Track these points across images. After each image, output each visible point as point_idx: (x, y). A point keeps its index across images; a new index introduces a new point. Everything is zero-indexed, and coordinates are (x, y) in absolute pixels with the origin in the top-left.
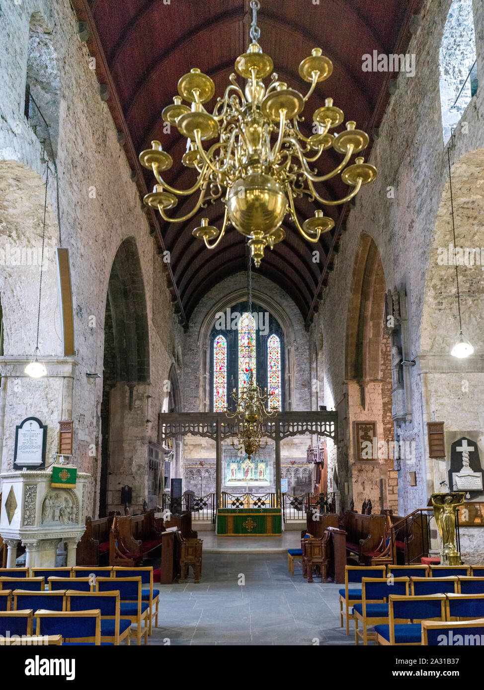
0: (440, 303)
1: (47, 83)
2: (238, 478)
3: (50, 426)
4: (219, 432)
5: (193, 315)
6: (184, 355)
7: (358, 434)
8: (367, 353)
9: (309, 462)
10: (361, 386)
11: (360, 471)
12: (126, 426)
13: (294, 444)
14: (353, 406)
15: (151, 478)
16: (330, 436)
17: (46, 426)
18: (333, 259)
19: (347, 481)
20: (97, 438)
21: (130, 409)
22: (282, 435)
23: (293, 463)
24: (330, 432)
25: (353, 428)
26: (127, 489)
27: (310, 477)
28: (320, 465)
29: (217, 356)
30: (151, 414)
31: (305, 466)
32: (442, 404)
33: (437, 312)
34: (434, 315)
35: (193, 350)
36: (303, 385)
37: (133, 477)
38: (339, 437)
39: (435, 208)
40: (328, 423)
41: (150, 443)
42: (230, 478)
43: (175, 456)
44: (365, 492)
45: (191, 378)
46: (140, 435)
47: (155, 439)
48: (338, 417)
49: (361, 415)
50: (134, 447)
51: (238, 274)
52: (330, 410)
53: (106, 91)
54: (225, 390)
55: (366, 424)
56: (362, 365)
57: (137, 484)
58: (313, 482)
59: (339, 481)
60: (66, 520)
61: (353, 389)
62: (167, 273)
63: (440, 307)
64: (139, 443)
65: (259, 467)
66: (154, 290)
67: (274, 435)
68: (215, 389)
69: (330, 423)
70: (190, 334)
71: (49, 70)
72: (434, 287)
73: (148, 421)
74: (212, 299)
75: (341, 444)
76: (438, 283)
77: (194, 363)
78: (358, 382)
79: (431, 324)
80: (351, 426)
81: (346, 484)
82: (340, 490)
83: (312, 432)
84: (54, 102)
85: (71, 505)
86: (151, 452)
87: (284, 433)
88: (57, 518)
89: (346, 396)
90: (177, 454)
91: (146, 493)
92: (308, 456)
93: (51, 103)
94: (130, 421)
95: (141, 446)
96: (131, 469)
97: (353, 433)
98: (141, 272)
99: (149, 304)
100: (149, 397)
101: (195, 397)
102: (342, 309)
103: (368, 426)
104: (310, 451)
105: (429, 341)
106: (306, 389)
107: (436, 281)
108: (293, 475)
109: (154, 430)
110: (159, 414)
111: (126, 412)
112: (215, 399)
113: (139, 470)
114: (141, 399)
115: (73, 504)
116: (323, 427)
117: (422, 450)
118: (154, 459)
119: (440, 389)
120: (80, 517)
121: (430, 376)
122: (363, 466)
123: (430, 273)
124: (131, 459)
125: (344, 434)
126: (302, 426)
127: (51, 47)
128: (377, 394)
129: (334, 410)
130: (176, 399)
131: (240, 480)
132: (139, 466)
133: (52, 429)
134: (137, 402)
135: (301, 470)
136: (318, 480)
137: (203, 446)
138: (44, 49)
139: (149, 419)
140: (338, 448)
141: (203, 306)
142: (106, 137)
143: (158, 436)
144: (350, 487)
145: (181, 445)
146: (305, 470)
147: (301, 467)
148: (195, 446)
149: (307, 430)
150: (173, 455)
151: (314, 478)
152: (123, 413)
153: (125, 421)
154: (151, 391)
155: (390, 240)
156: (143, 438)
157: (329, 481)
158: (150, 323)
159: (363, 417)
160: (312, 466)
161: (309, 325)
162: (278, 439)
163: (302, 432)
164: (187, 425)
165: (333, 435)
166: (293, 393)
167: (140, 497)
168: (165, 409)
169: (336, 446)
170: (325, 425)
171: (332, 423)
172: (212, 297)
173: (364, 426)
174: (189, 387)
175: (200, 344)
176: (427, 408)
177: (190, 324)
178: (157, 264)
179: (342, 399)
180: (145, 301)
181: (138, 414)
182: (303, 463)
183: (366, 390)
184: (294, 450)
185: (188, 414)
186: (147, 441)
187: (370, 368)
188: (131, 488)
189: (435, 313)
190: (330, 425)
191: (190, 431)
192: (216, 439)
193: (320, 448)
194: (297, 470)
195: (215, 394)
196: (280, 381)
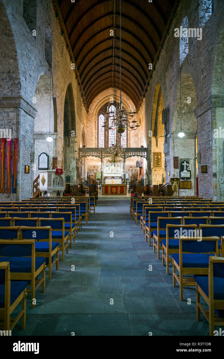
0: (179, 116)
1: (48, 40)
2: (109, 173)
3: (50, 155)
4: (102, 156)
5: (90, 106)
6: (87, 123)
7: (155, 157)
8: (159, 126)
9: (137, 167)
10: (156, 139)
11: (155, 171)
12: (67, 153)
13: (131, 159)
14: (153, 146)
15: (77, 172)
16: (145, 157)
17: (48, 156)
18: (147, 88)
19: (150, 174)
20: (62, 159)
21: (69, 147)
22: (126, 157)
23: (131, 167)
24: (145, 156)
25: (153, 155)
26: (68, 176)
27: (137, 173)
28: (141, 168)
29: (100, 123)
30: (77, 149)
31: (135, 168)
32: (178, 149)
33: (178, 118)
34: (177, 120)
35: (90, 121)
36: (135, 136)
37: (71, 172)
38: (148, 158)
39: (177, 85)
40: (144, 152)
41: (77, 159)
42: (106, 173)
43: (84, 164)
44: (157, 178)
45: (90, 132)
46: (73, 157)
47: (78, 158)
48: (147, 150)
49: (156, 150)
50: (71, 161)
51: (109, 89)
52: (145, 147)
53: (63, 34)
54: (104, 137)
55: (158, 153)
56: (157, 131)
57: (72, 175)
58: (138, 175)
59: (148, 174)
60: (60, 185)
61: (153, 140)
62: (81, 92)
63: (179, 117)
64: (72, 159)
65: (117, 169)
66: (77, 100)
67: (123, 157)
68: (99, 137)
69: (145, 152)
70: (89, 114)
71: (48, 35)
72: (177, 110)
73: (76, 151)
74: (98, 99)
75: (149, 161)
76: (178, 109)
77: (91, 126)
78: (155, 138)
79: (176, 123)
80: (152, 154)
81: (150, 175)
82: (148, 178)
83: (138, 156)
84: (50, 47)
85: (61, 181)
86: (77, 163)
87: (127, 156)
88: (57, 185)
89: (150, 142)
90: (84, 163)
91: (76, 178)
92: (137, 165)
93: (49, 47)
94: (69, 151)
95: (73, 161)
96: (70, 169)
97: (153, 157)
98: (73, 95)
99: (76, 106)
100: (76, 142)
101: (91, 140)
102: (150, 109)
103: (159, 154)
104: (137, 163)
105: (175, 128)
106: (136, 137)
107: (178, 108)
108: (131, 172)
109: (78, 155)
110: (79, 148)
111: (67, 148)
112: (99, 141)
113: (73, 169)
114: (73, 143)
115: (62, 180)
116: (142, 154)
117: (172, 164)
118: (78, 165)
119: (178, 144)
120: (64, 184)
121: (175, 140)
122: (156, 169)
123: (176, 106)
124: (70, 165)
125: (150, 157)
126: (134, 153)
127: (49, 28)
128: (162, 142)
129: (146, 147)
130: (84, 141)
131: (109, 174)
132: (73, 168)
133: (50, 157)
134: (72, 144)
135: (134, 170)
136: (140, 174)
137: (95, 160)
138: (47, 29)
139: (76, 150)
140: (148, 162)
141: (94, 102)
142: (63, 49)
143: (79, 157)
144: (151, 176)
145: (86, 160)
146: (135, 170)
147: (134, 169)
148: (91, 160)
149: (136, 155)
150: (83, 164)
151: (139, 173)
152: (66, 148)
153: (67, 151)
154: (76, 140)
155: (165, 89)
156: (74, 158)
157: (144, 174)
158: (76, 113)
159: (157, 150)
160: (138, 168)
161: (138, 111)
162: (125, 158)
163: (134, 156)
164: (90, 152)
165: (146, 157)
166: (131, 139)
167: (73, 179)
168: (81, 146)
169: (147, 161)
170: (143, 153)
171: (146, 152)
172: (98, 98)
173: (157, 154)
174: (89, 136)
175: (93, 118)
176: (173, 151)
177: (89, 110)
178: (78, 89)
179: (149, 143)
180: (75, 105)
181: (72, 149)
182: (134, 167)
183: (158, 140)
184: (131, 162)
185: (90, 148)
186: (75, 159)
187: (160, 132)
188: (70, 176)
189: (177, 119)
190: (145, 153)
191: (91, 155)
192: (101, 158)
193: (141, 161)
194: (132, 170)
195: (99, 139)
196: (126, 134)
